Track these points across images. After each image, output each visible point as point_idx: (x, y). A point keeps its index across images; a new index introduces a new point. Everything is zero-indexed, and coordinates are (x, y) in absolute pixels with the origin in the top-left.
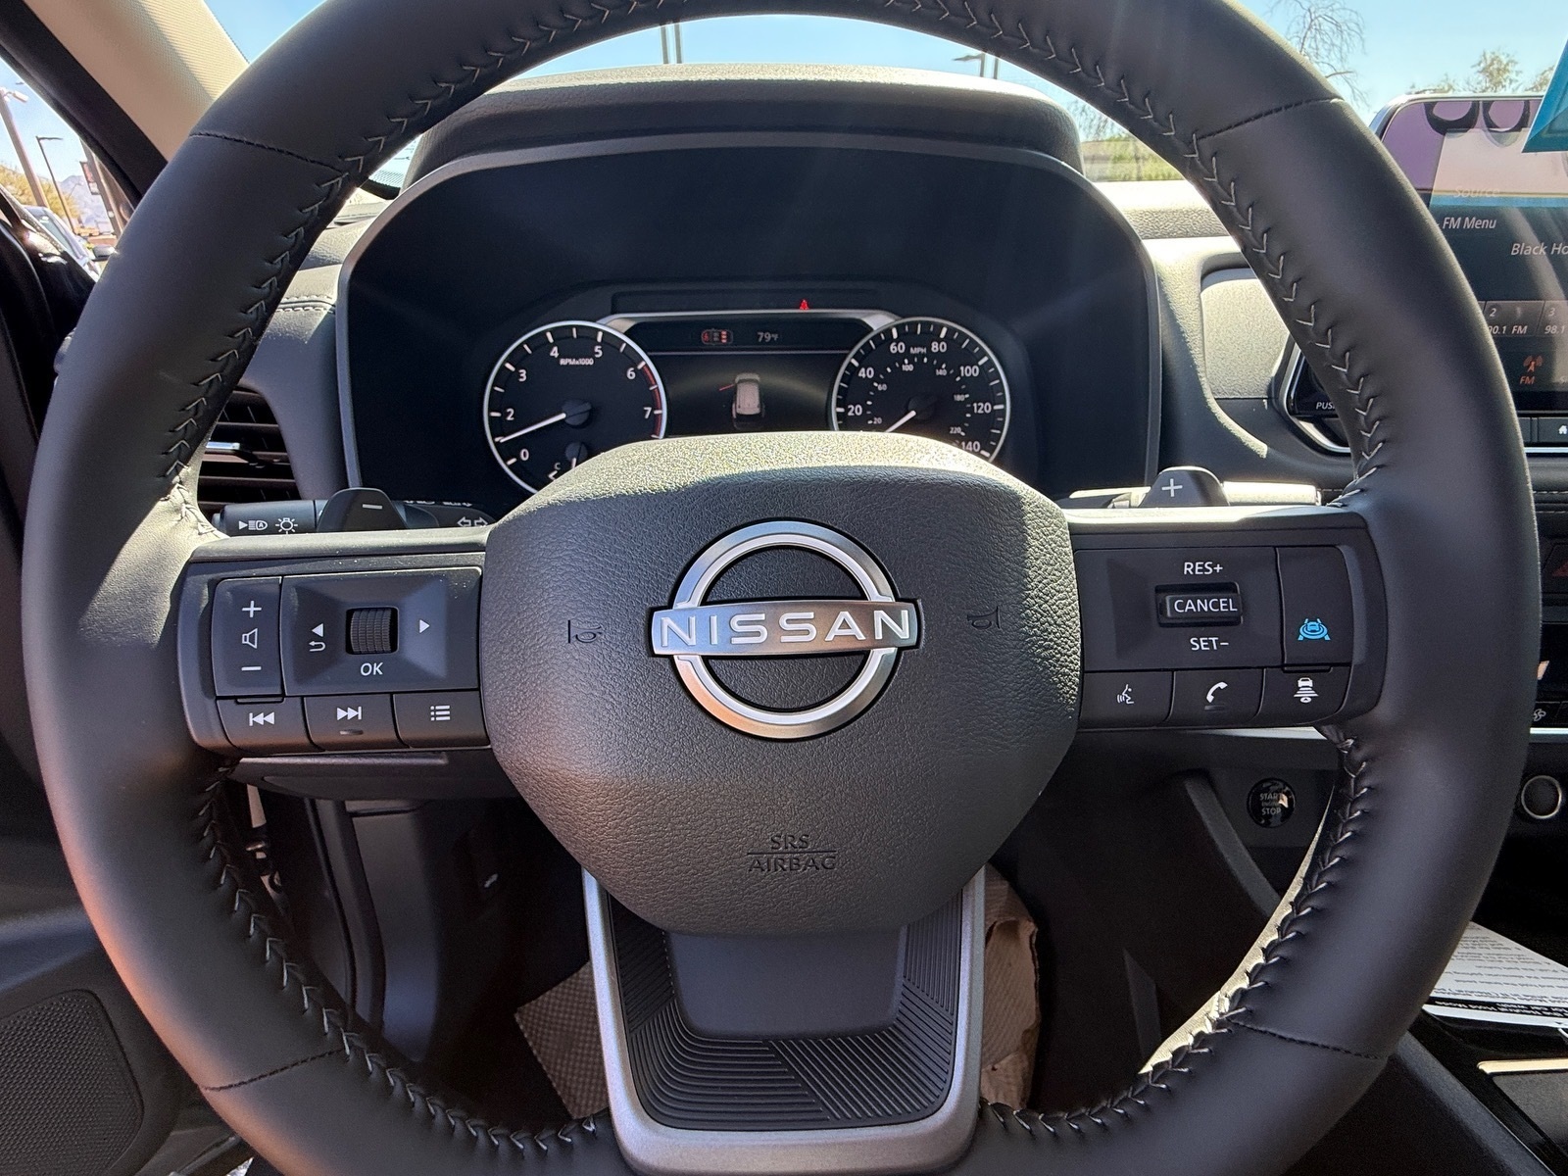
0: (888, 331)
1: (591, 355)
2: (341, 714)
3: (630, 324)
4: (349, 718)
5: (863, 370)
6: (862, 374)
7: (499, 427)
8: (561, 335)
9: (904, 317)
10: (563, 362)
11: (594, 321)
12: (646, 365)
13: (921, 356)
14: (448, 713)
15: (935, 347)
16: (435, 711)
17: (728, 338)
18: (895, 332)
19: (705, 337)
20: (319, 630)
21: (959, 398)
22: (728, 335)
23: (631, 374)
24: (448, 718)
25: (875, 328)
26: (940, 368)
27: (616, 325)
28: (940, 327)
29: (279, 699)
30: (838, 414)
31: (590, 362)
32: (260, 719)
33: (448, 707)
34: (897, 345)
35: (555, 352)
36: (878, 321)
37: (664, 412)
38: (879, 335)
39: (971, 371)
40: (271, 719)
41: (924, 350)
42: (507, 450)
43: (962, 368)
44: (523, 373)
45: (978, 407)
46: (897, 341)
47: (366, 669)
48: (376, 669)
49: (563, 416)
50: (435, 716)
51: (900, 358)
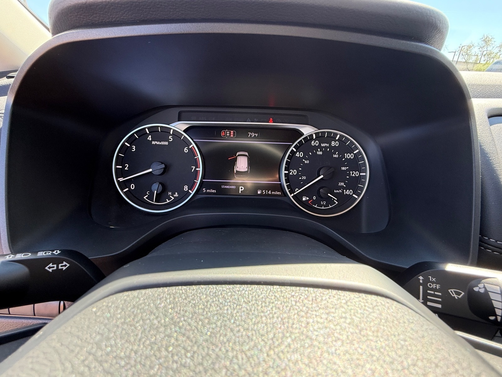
0: (311, 136)
1: (167, 140)
3: (186, 126)
5: (298, 153)
6: (297, 155)
7: (120, 173)
8: (153, 131)
9: (319, 129)
10: (153, 143)
11: (169, 125)
12: (193, 146)
13: (326, 147)
15: (333, 143)
17: (234, 135)
18: (314, 136)
19: (223, 134)
21: (343, 168)
22: (234, 133)
23: (186, 150)
25: (305, 134)
26: (335, 154)
27: (180, 127)
28: (337, 134)
30: (285, 174)
31: (166, 143)
34: (315, 142)
35: (150, 138)
36: (307, 130)
37: (200, 169)
38: (307, 137)
39: (350, 156)
41: (328, 145)
42: (123, 185)
43: (346, 154)
44: (134, 147)
45: (353, 174)
46: (315, 140)
49: (151, 170)
51: (316, 148)
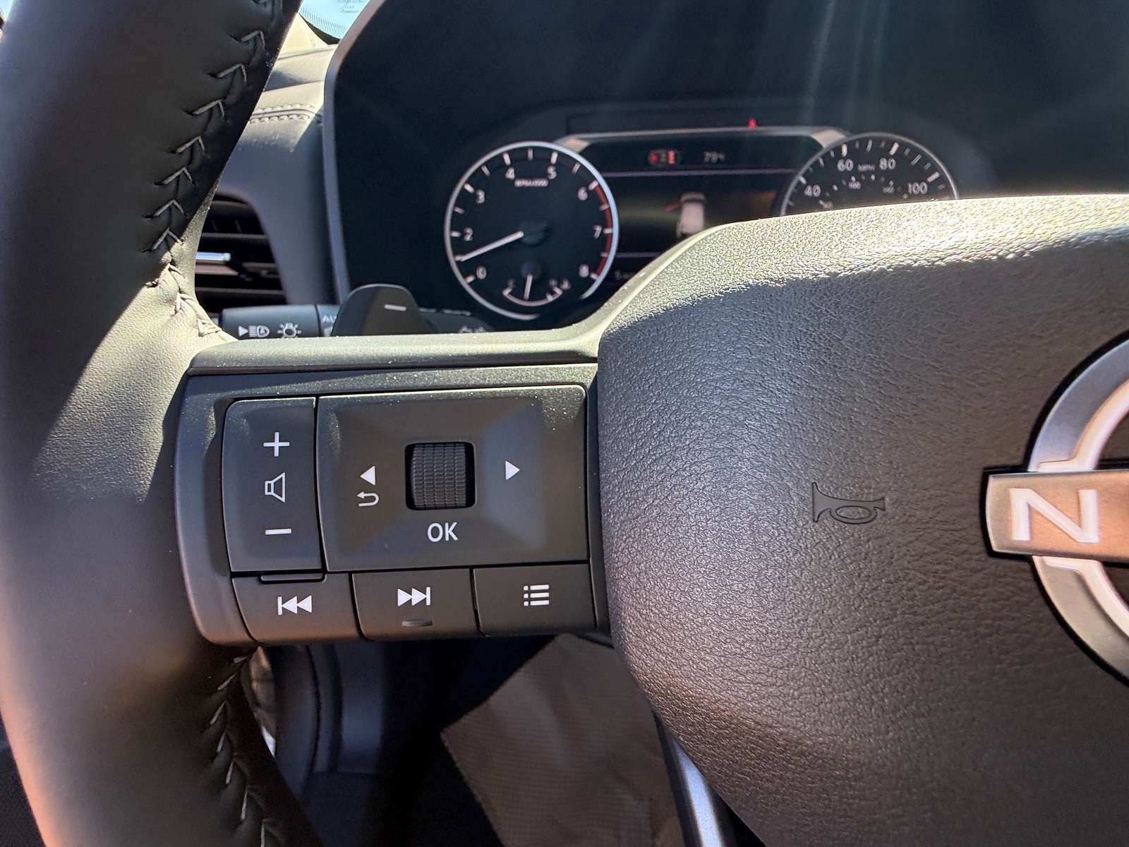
0: (837, 149)
1: (545, 175)
2: (403, 597)
3: (584, 144)
4: (413, 603)
5: (809, 188)
6: (808, 192)
7: (460, 246)
8: (518, 156)
9: (856, 133)
10: (519, 183)
11: (551, 141)
12: (599, 186)
13: (868, 173)
14: (546, 595)
15: (884, 164)
16: (530, 592)
17: (676, 159)
18: (845, 150)
19: (653, 158)
20: (370, 476)
22: (676, 156)
23: (582, 195)
24: (546, 602)
25: (824, 145)
26: (887, 185)
27: (572, 146)
28: (892, 143)
29: (319, 576)
31: (543, 183)
32: (292, 605)
33: (546, 587)
34: (844, 163)
35: (511, 174)
36: (827, 138)
37: (615, 231)
38: (829, 153)
39: (919, 188)
40: (307, 604)
41: (871, 168)
42: (467, 268)
43: (910, 186)
44: (481, 195)
46: (845, 159)
47: (435, 533)
48: (449, 531)
49: (519, 235)
50: (530, 600)
51: (847, 175)
